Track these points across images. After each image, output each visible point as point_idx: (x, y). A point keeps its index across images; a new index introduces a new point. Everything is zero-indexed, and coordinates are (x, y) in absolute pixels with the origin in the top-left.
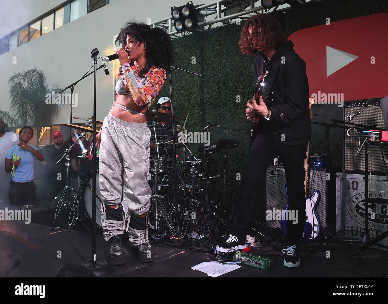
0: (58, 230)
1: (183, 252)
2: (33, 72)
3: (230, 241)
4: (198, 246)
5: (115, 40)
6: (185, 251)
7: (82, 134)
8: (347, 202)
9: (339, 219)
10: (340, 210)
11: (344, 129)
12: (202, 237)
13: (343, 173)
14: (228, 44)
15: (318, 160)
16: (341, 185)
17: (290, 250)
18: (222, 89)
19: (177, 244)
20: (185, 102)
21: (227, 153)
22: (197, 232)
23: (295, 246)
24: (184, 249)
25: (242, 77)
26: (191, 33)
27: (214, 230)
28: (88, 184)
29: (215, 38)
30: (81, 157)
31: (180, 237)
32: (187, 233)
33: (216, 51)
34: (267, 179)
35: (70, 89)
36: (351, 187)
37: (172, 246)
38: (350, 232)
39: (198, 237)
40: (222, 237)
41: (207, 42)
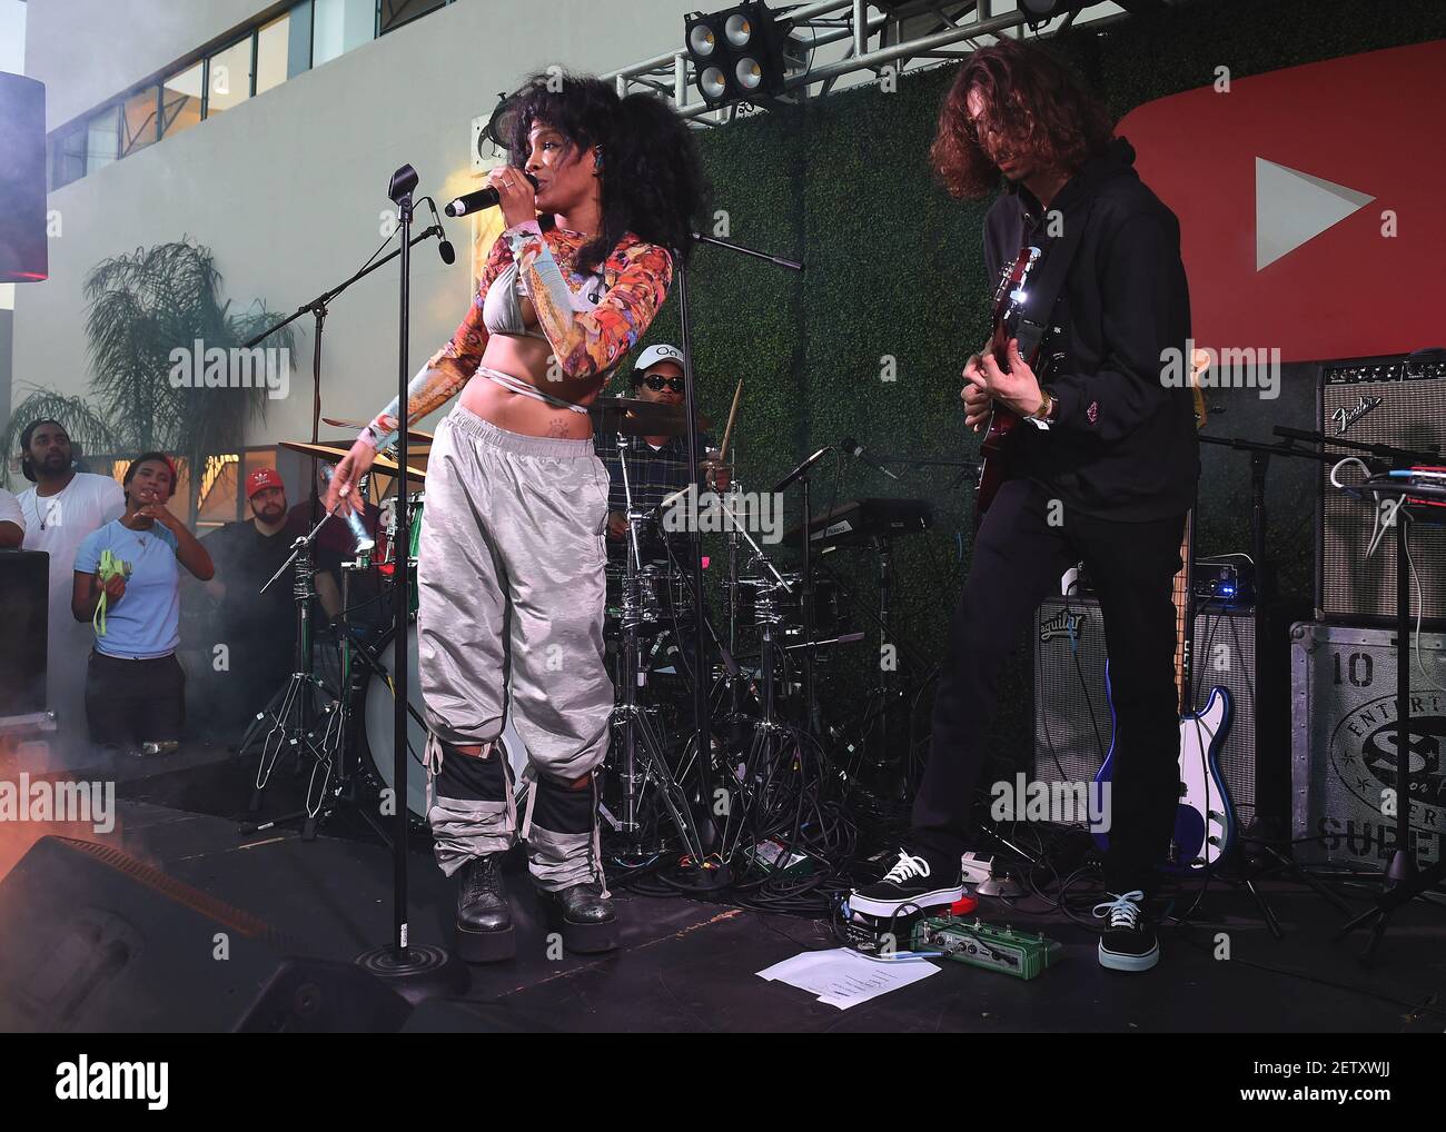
0: (267, 833)
1: (729, 915)
2: (176, 254)
3: (900, 876)
4: (783, 894)
5: (476, 135)
6: (736, 911)
8: (1331, 733)
9: (1301, 792)
10: (1305, 762)
11: (1318, 462)
12: (800, 858)
13: (1318, 626)
15: (1224, 576)
16: (1312, 670)
17: (1122, 911)
18: (870, 316)
19: (705, 885)
20: (737, 365)
21: (889, 549)
22: (780, 843)
23: (1138, 894)
24: (732, 904)
25: (945, 271)
26: (758, 109)
27: (843, 833)
28: (379, 665)
29: (847, 126)
30: (352, 566)
31: (718, 861)
32: (744, 846)
33: (850, 175)
34: (1037, 646)
35: (310, 317)
36: (1348, 675)
37: (688, 895)
38: (1344, 842)
39: (784, 858)
40: (871, 859)
41: (815, 141)
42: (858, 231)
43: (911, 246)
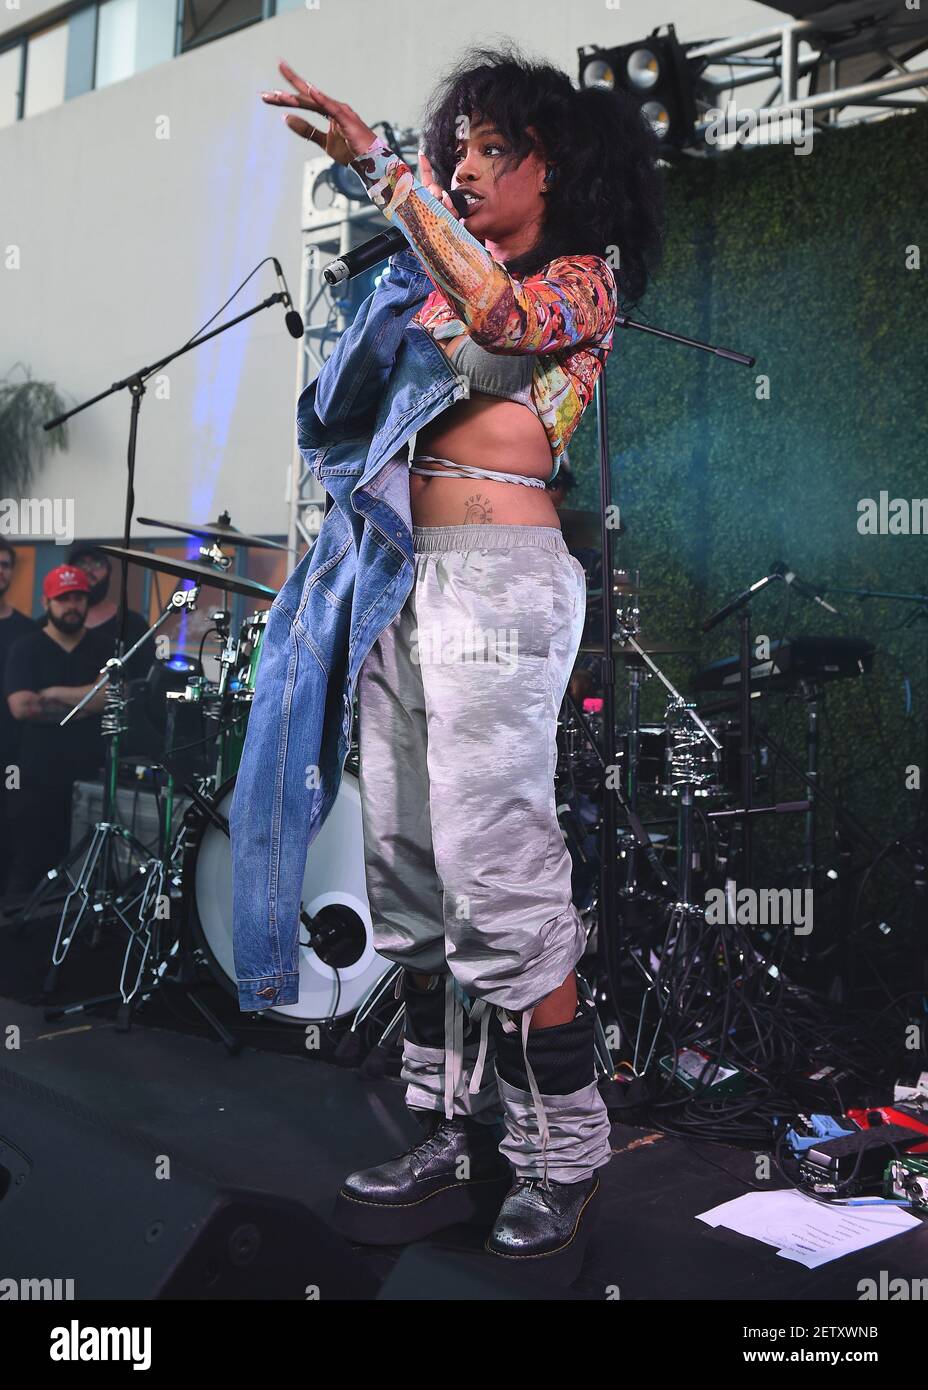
1: (648, 1141)
4: (712, 1116)
6: (656, 1136)
7: (184, 594)
12: (729, 1073)
14: (825, 216)
18: (790, 414)
19: (616, 1102)
21: (821, 697)
22: (704, 1053)
24: (651, 1127)
27: (778, 1044)
29: (768, 187)
30: (181, 697)
31: (631, 1072)
32: (658, 1055)
33: (771, 244)
35: (126, 395)
39: (709, 1073)
40: (813, 1077)
41: (727, 203)
42: (779, 312)
43: (844, 332)
